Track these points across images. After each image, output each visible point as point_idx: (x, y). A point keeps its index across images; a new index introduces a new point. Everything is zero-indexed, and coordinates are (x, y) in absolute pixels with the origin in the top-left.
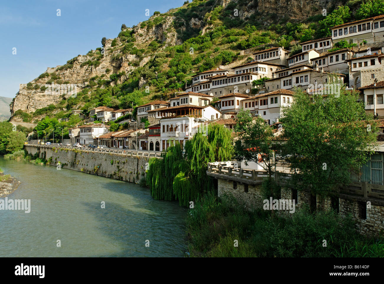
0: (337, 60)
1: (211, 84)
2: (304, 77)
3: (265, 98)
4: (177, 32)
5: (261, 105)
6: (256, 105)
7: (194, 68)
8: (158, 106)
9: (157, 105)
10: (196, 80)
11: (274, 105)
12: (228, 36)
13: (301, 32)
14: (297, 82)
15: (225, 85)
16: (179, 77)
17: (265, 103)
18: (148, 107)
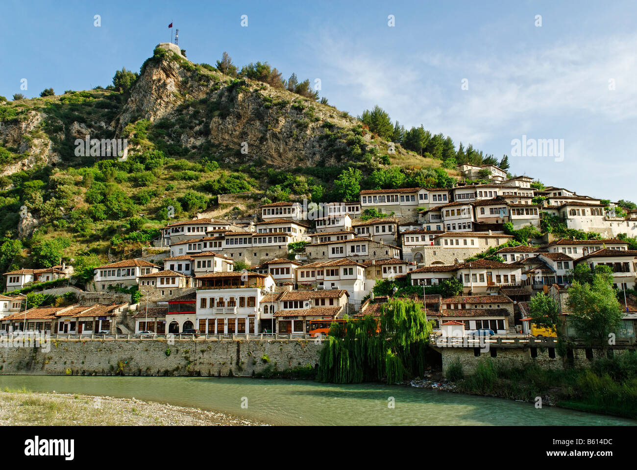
0: (384, 231)
1: (224, 243)
2: (361, 246)
3: (334, 268)
4: (51, 138)
5: (328, 275)
6: (318, 275)
7: (143, 210)
8: (148, 270)
9: (146, 268)
10: (177, 231)
11: (348, 277)
12: (176, 168)
13: (300, 185)
14: (353, 250)
15: (248, 245)
16: (136, 224)
17: (333, 273)
18: (126, 269)
